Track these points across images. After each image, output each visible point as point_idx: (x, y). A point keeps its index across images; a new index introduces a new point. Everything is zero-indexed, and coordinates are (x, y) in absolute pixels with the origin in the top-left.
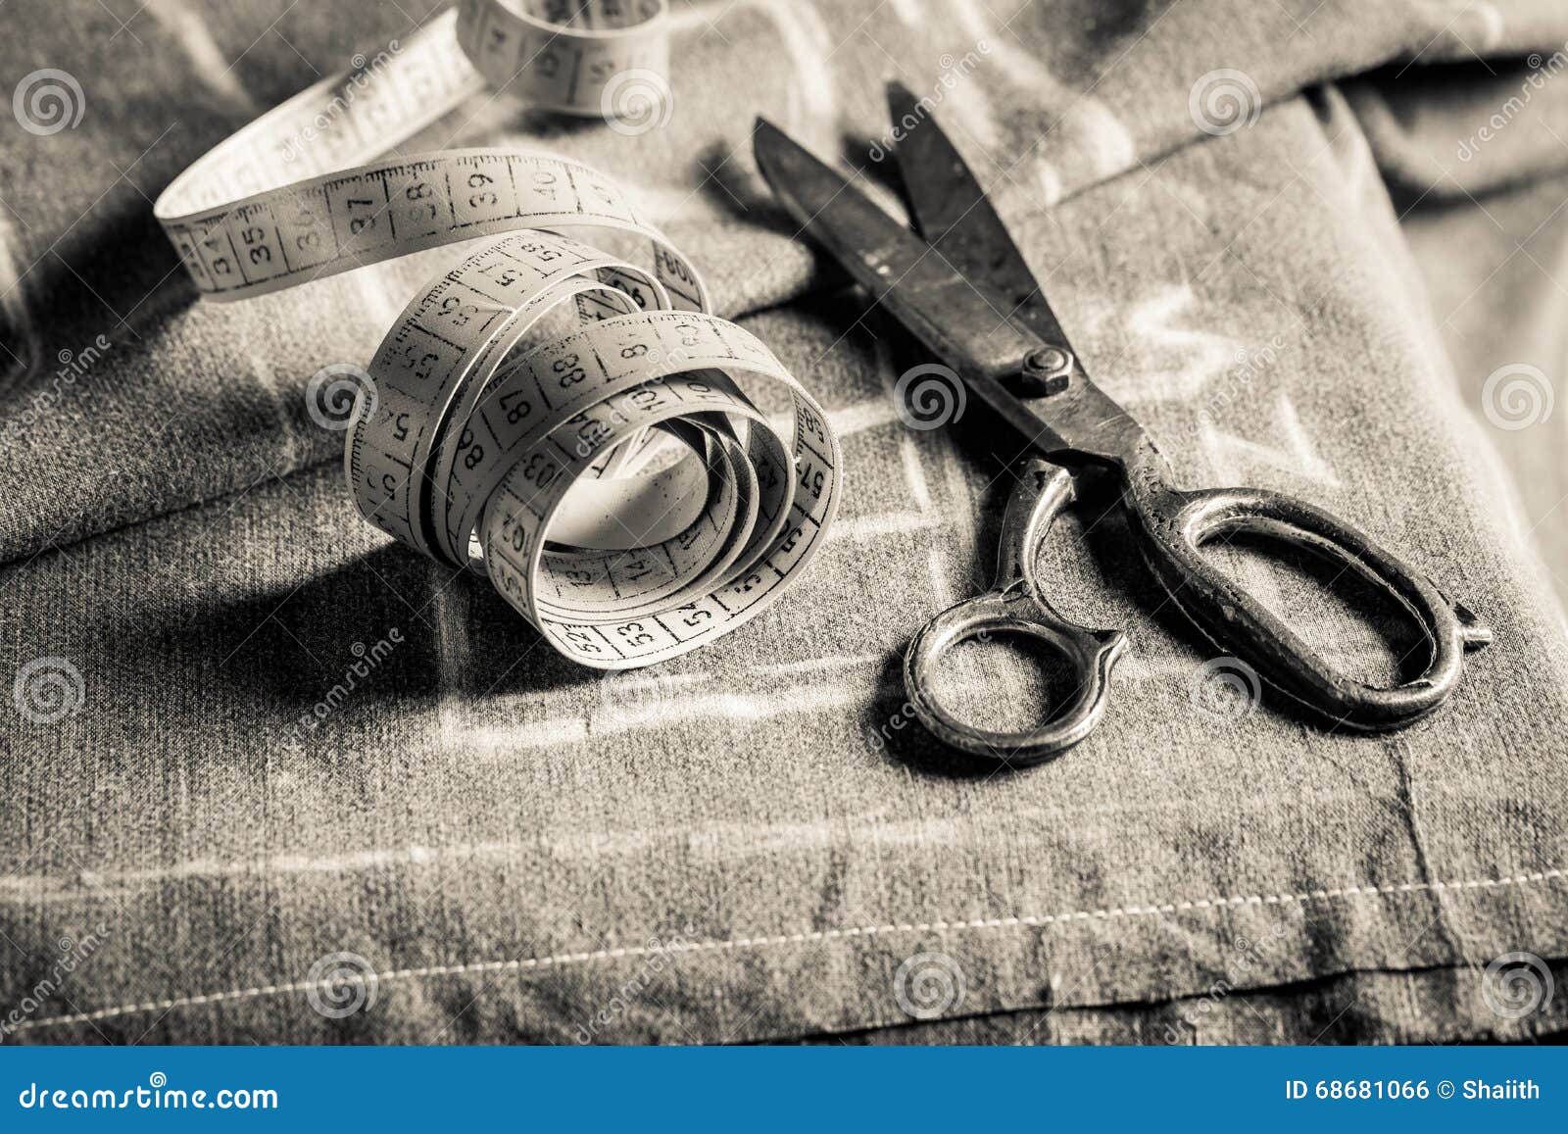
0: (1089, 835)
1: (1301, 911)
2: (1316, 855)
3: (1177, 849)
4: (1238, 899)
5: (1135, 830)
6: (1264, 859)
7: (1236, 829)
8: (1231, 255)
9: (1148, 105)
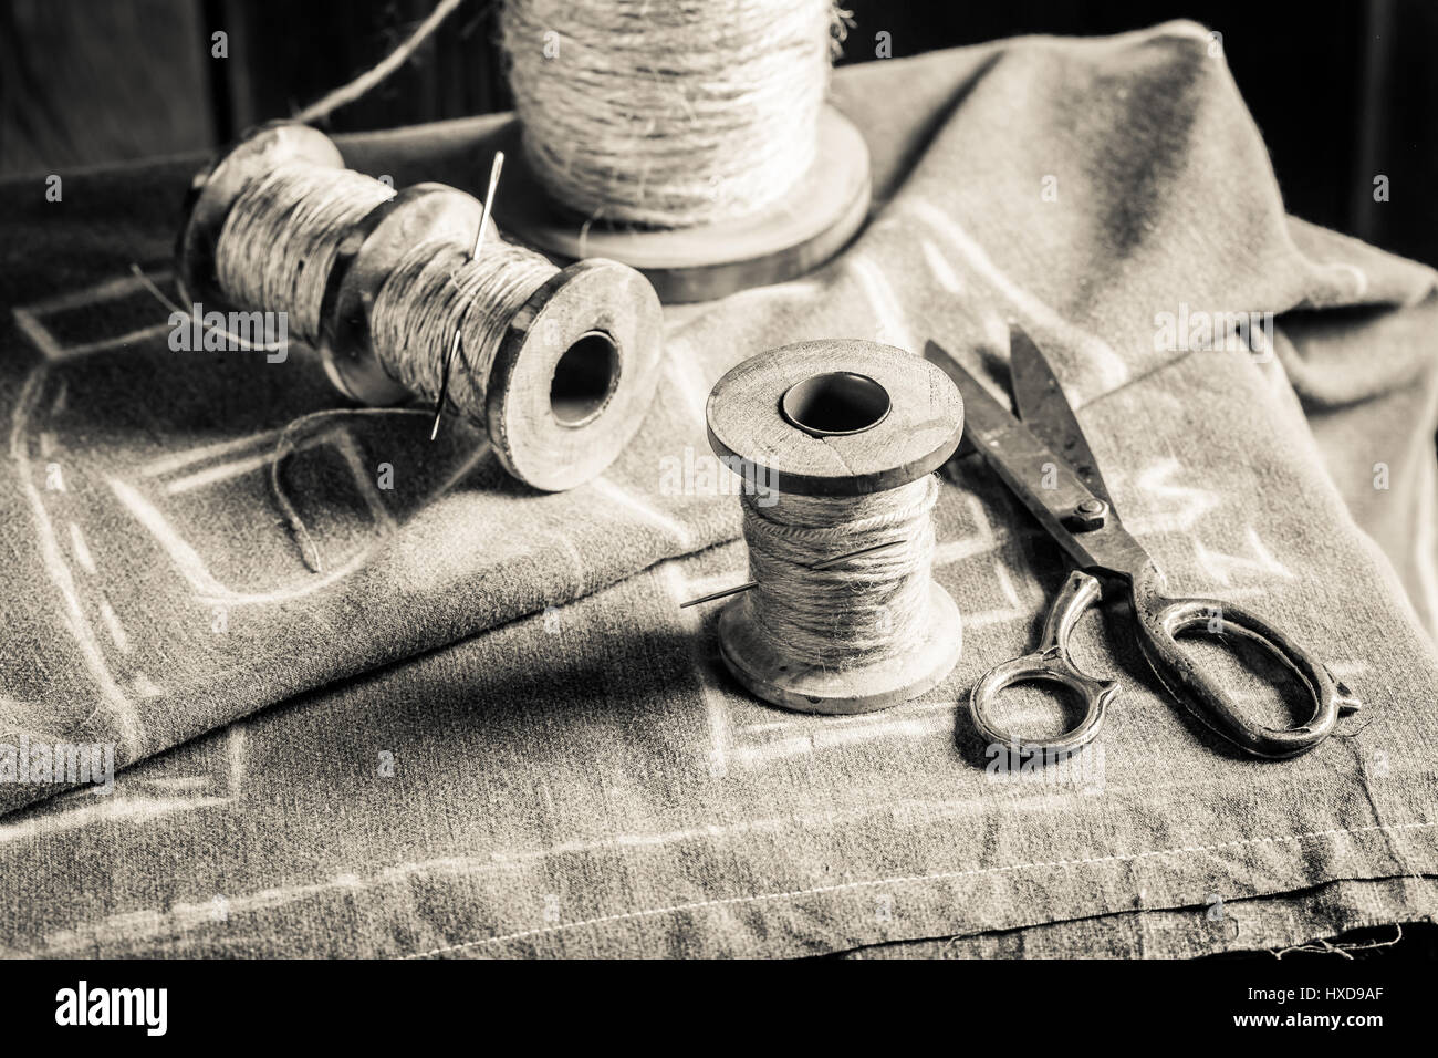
0: (1156, 803)
1: (1299, 846)
2: (1305, 811)
3: (1213, 810)
4: (1256, 840)
5: (1185, 798)
6: (1271, 814)
7: (1251, 796)
8: (1202, 437)
9: (1134, 341)
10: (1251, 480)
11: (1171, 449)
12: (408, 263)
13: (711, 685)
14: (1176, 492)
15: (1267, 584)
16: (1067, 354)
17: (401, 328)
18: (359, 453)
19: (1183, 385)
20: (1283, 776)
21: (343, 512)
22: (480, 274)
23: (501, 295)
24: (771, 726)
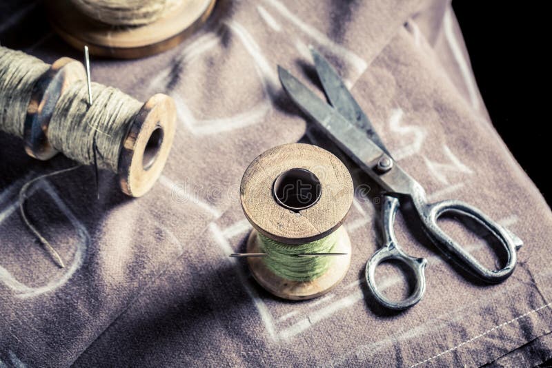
0: (458, 319)
1: (518, 323)
2: (516, 305)
3: (480, 315)
4: (501, 325)
5: (469, 313)
6: (503, 311)
7: (494, 305)
8: (408, 95)
9: (367, 49)
10: (435, 115)
11: (397, 104)
12: (59, 109)
13: (256, 297)
14: (406, 130)
15: (464, 180)
16: (340, 62)
17: (64, 140)
18: (55, 190)
19: (389, 62)
20: (503, 291)
21: (60, 227)
22: (96, 114)
23: (110, 124)
24: (289, 315)
